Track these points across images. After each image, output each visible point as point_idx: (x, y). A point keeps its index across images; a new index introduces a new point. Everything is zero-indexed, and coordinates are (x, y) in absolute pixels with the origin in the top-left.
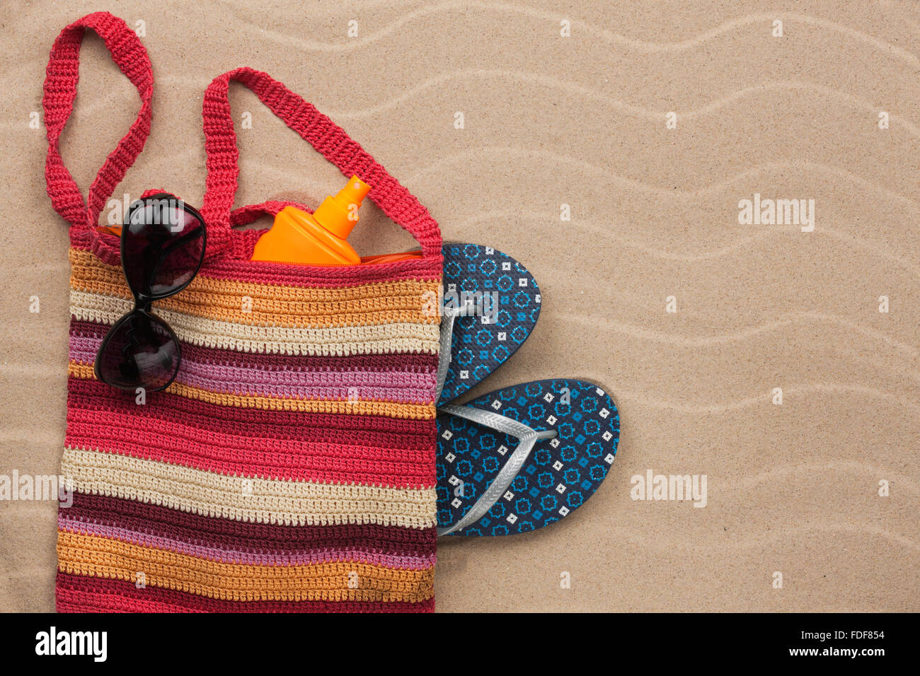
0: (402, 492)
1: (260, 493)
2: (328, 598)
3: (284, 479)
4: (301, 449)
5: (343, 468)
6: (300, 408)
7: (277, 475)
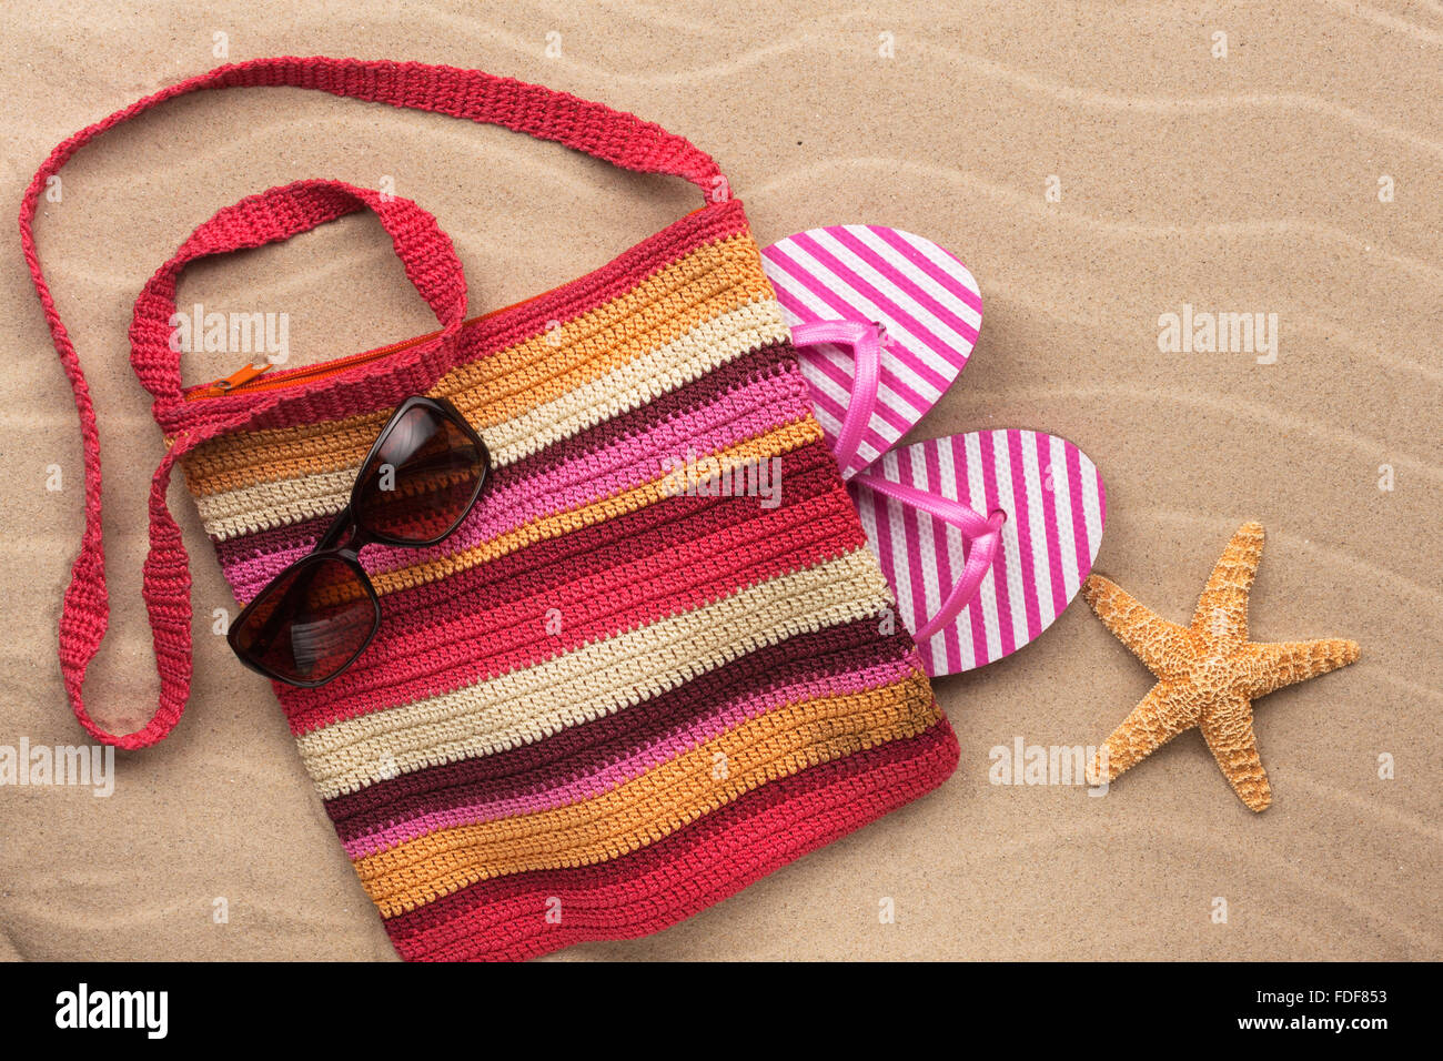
0: (818, 571)
1: (605, 664)
2: (777, 774)
3: (630, 628)
4: (637, 573)
5: (713, 573)
6: (609, 513)
7: (617, 627)
